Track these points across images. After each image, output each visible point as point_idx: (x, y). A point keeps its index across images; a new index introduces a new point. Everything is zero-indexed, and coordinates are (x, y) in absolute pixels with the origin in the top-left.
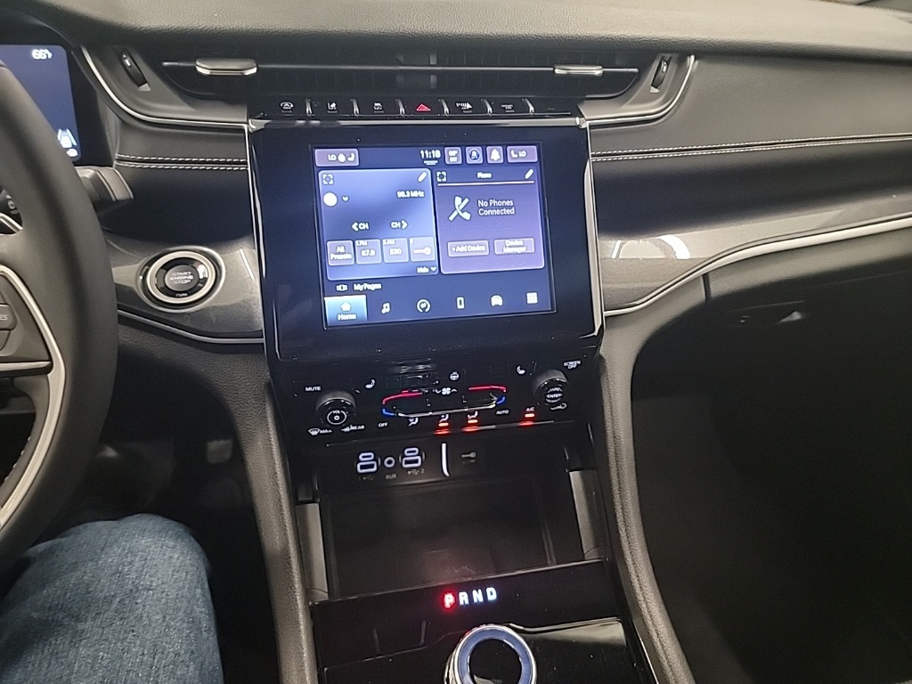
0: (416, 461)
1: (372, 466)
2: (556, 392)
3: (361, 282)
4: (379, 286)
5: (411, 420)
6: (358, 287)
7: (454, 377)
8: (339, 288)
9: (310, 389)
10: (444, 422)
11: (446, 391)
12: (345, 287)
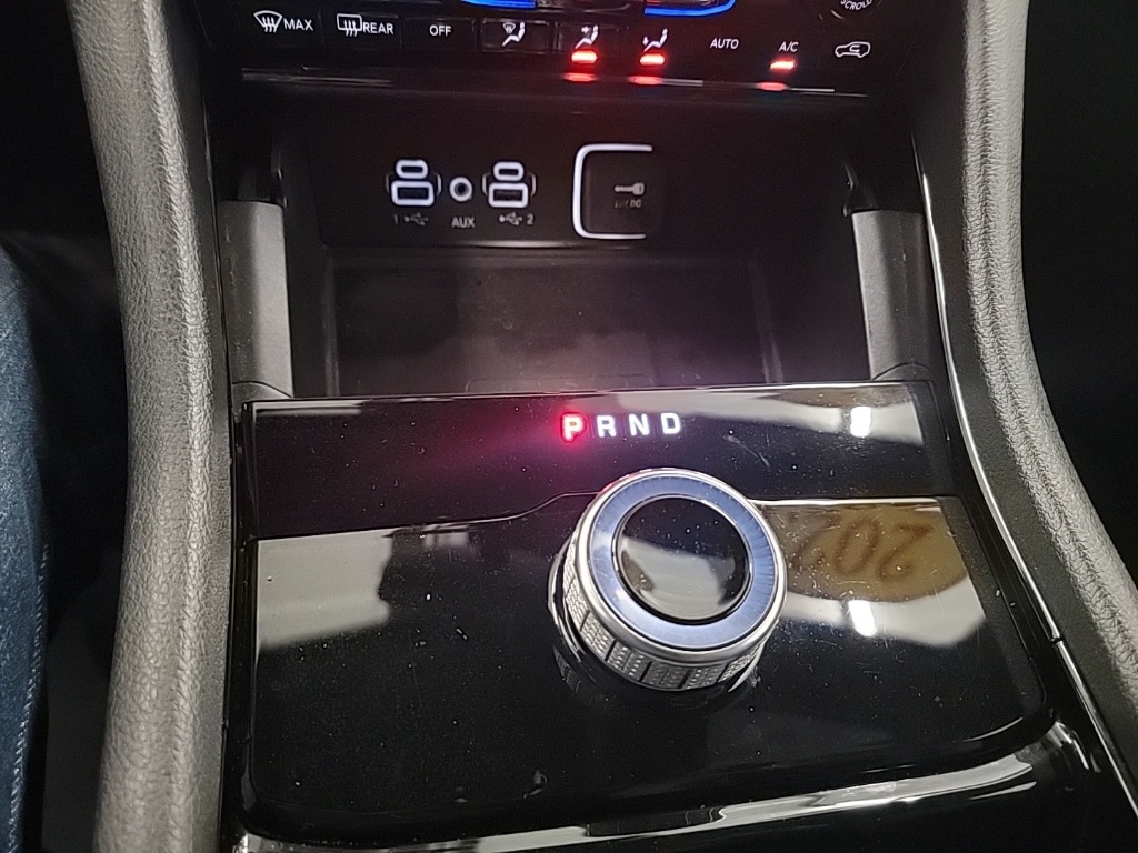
0: (518, 196)
1: (423, 194)
5: (508, 29)
10: (585, 50)
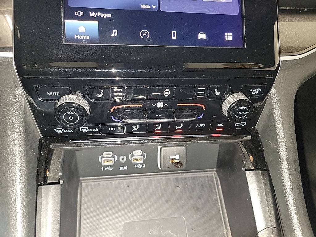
2: (243, 110)
3: (96, 10)
4: (109, 15)
5: (134, 127)
6: (92, 14)
7: (167, 93)
8: (77, 13)
9: (50, 94)
10: (158, 130)
11: (160, 105)
12: (82, 14)
